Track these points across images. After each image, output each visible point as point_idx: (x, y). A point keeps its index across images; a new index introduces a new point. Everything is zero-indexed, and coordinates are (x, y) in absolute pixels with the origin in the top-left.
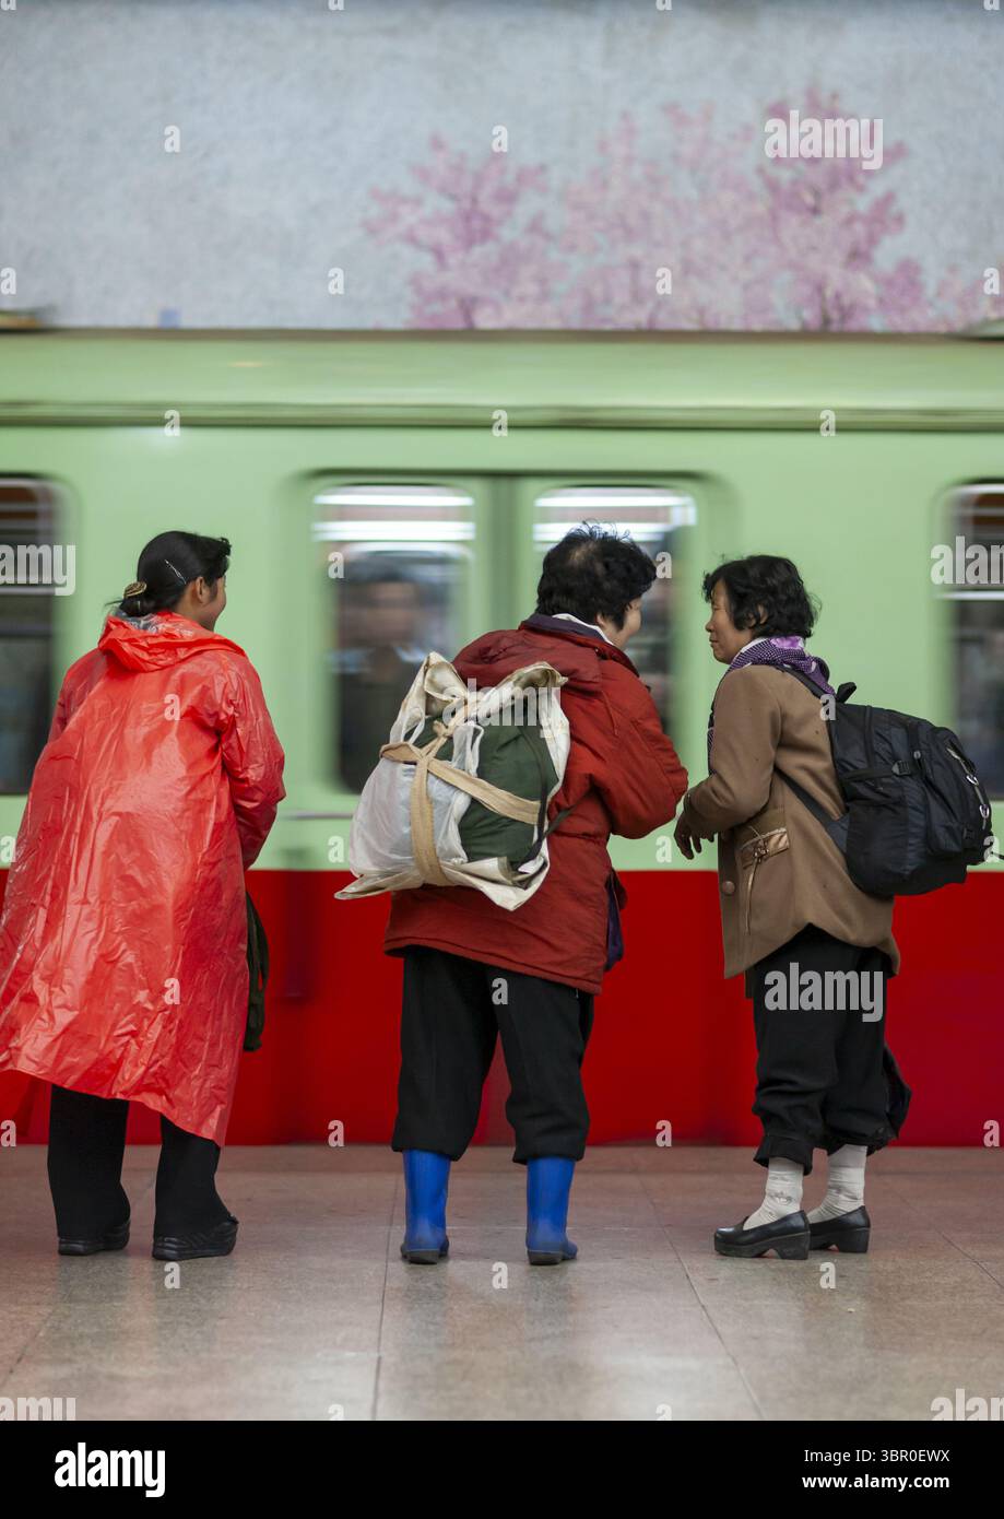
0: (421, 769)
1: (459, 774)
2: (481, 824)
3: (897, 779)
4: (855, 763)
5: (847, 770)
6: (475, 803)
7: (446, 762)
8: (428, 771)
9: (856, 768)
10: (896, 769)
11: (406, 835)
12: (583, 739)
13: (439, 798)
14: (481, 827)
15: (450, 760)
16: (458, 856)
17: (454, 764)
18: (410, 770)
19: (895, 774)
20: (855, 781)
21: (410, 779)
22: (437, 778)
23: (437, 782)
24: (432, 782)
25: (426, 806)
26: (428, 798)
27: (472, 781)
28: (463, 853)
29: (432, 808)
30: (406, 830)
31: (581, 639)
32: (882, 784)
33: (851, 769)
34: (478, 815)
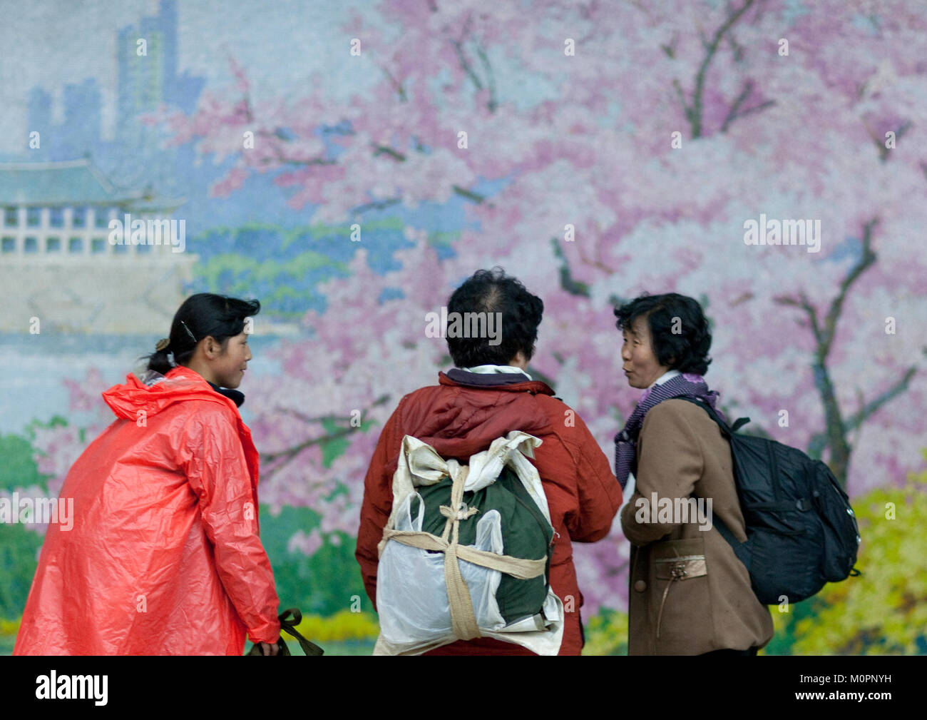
0: (451, 557)
1: (487, 556)
2: (513, 591)
3: (799, 513)
4: (763, 496)
5: (755, 501)
6: (505, 577)
7: (470, 547)
8: (458, 558)
9: (764, 501)
10: (799, 505)
11: (447, 613)
12: (551, 479)
13: (475, 580)
14: (512, 594)
15: (474, 544)
16: (499, 623)
17: (478, 548)
18: (439, 558)
19: (799, 510)
20: (762, 512)
21: (442, 566)
22: (468, 562)
23: (469, 566)
24: (465, 567)
25: (462, 586)
26: (463, 581)
27: (499, 559)
28: (502, 620)
29: (468, 588)
30: (446, 610)
31: (516, 387)
32: (788, 518)
33: (759, 501)
34: (509, 585)
